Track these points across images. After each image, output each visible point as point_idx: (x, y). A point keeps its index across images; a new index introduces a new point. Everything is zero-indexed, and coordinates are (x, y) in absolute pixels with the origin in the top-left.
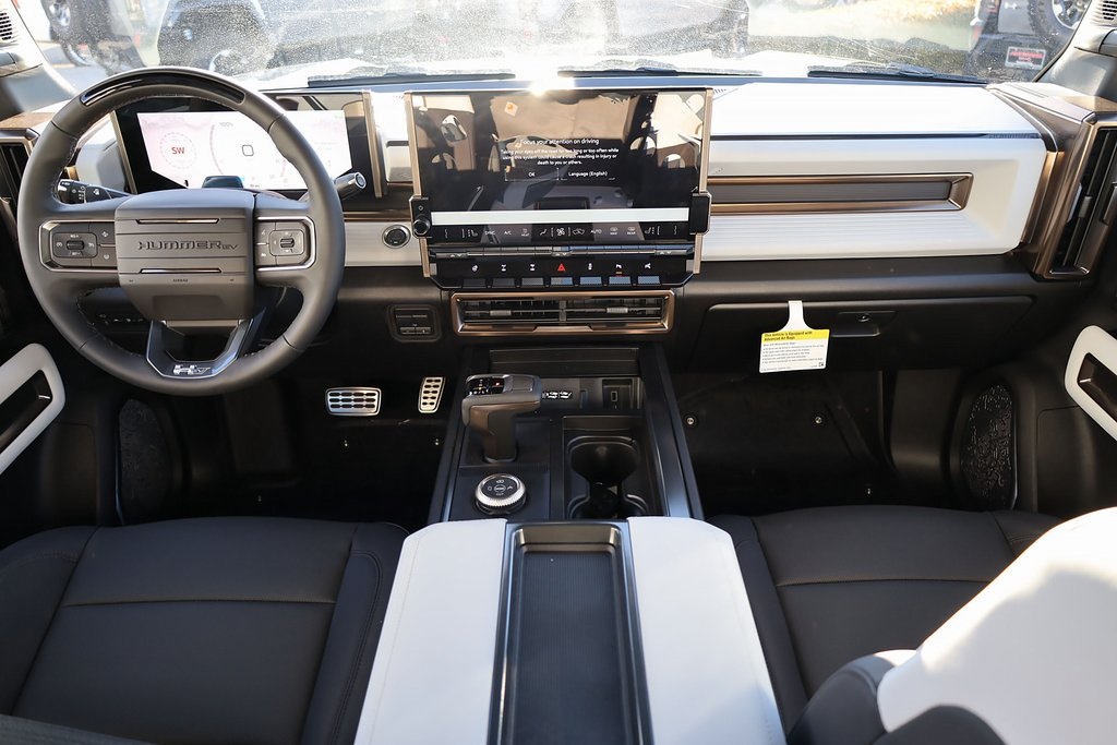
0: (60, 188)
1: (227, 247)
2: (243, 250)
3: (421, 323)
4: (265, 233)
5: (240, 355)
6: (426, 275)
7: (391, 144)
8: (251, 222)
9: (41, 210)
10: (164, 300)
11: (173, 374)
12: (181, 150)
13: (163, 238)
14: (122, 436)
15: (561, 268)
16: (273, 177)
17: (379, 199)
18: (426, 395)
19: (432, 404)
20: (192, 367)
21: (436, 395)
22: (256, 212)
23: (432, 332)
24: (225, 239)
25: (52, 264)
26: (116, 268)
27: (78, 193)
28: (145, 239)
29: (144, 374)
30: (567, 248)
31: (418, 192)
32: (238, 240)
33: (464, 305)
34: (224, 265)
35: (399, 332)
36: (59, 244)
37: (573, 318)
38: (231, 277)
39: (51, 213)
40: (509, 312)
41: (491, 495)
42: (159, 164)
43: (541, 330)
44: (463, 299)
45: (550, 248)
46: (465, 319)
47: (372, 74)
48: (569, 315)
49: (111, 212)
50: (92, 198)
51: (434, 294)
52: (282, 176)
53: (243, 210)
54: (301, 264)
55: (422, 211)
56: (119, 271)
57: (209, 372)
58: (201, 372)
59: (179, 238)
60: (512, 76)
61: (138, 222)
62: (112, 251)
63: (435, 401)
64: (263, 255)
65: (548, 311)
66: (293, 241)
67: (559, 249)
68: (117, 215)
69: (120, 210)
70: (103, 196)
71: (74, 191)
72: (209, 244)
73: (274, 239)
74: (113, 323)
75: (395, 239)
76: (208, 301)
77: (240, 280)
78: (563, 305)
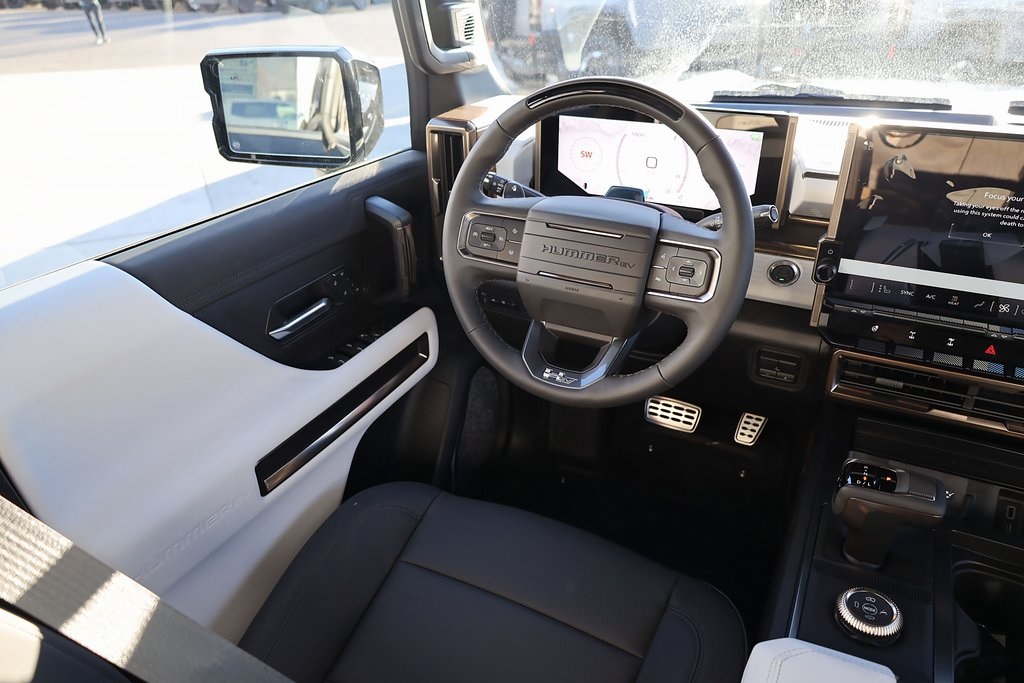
0: (486, 180)
1: (625, 265)
2: (639, 271)
3: (784, 369)
4: (664, 256)
5: (609, 374)
6: (813, 324)
7: (808, 175)
8: (654, 242)
9: (468, 201)
10: (552, 304)
11: (542, 377)
12: (588, 155)
13: (566, 245)
14: (470, 398)
15: (991, 350)
16: (669, 191)
17: (774, 230)
18: (746, 426)
19: (750, 436)
20: (561, 374)
21: (757, 429)
22: (661, 232)
23: (795, 381)
24: (624, 257)
25: (465, 252)
26: (516, 264)
27: (497, 186)
28: (549, 243)
29: (516, 369)
30: (1008, 330)
31: (832, 234)
32: (636, 260)
33: (845, 363)
34: (618, 283)
35: (758, 372)
36: (475, 234)
37: (980, 409)
38: (622, 296)
39: (475, 204)
40: (901, 384)
41: (859, 614)
42: (567, 166)
43: (936, 412)
44: (845, 357)
45: (985, 325)
46: (841, 378)
47: (782, 93)
48: (978, 404)
49: (524, 211)
50: (510, 194)
51: (813, 343)
52: (678, 191)
53: (648, 230)
54: (697, 297)
55: (829, 256)
56: (519, 268)
57: (578, 383)
58: (568, 382)
59: (580, 248)
60: (949, 107)
61: (548, 226)
62: (517, 248)
63: (754, 434)
64: (657, 279)
65: (952, 392)
66: (694, 271)
67: (997, 328)
68: (530, 214)
69: (534, 211)
70: (519, 194)
71: (495, 184)
72: (608, 258)
73: (673, 264)
74: (489, 302)
75: (782, 275)
76: (591, 314)
77: (629, 301)
78: (974, 391)
